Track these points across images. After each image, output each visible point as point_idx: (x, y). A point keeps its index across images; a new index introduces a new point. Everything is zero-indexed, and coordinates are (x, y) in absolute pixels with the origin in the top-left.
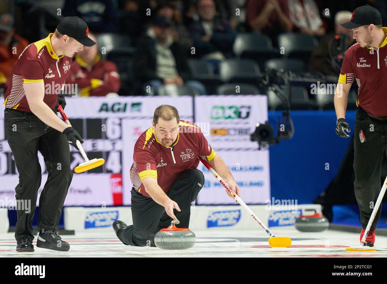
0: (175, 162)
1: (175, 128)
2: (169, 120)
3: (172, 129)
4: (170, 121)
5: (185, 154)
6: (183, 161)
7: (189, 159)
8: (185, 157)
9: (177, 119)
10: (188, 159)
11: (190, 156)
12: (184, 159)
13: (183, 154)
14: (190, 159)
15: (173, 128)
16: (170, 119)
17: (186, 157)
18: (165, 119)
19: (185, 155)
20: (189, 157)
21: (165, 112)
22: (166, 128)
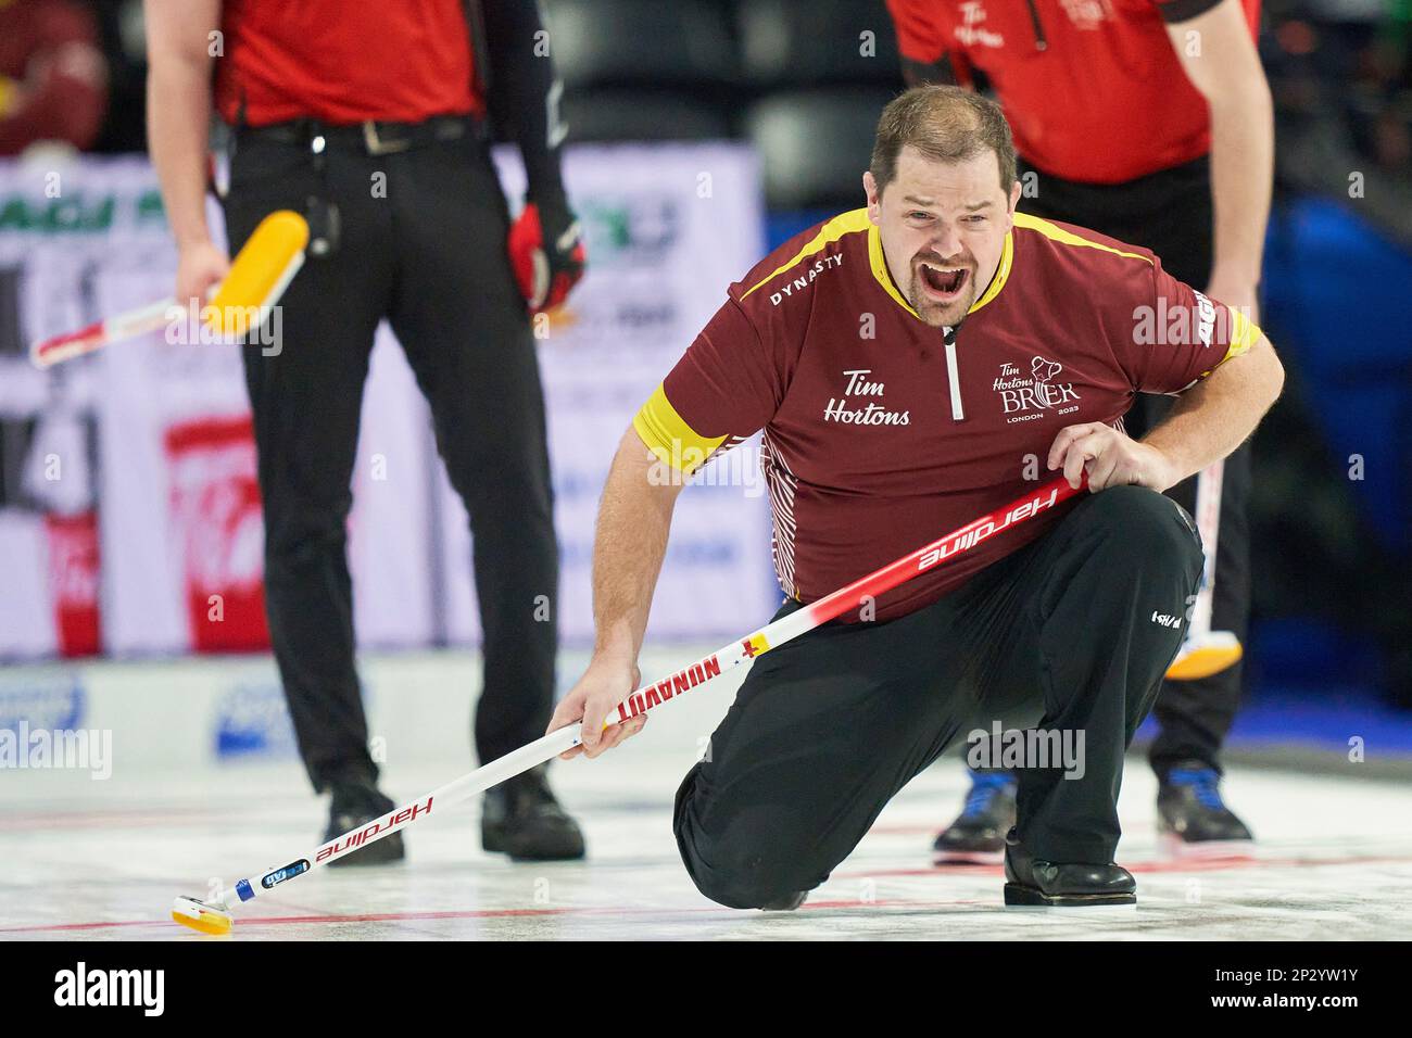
0: (958, 413)
1: (986, 204)
2: (954, 156)
3: (969, 208)
4: (963, 166)
5: (1023, 376)
6: (1010, 416)
7: (1039, 411)
8: (1018, 393)
9: (999, 157)
10: (1037, 411)
11: (1053, 399)
12: (1012, 405)
13: (1008, 379)
14: (1046, 411)
15: (977, 203)
16: (960, 154)
17: (1027, 394)
18: (935, 152)
19: (1025, 383)
20: (1040, 397)
21: (934, 113)
22: (935, 199)
